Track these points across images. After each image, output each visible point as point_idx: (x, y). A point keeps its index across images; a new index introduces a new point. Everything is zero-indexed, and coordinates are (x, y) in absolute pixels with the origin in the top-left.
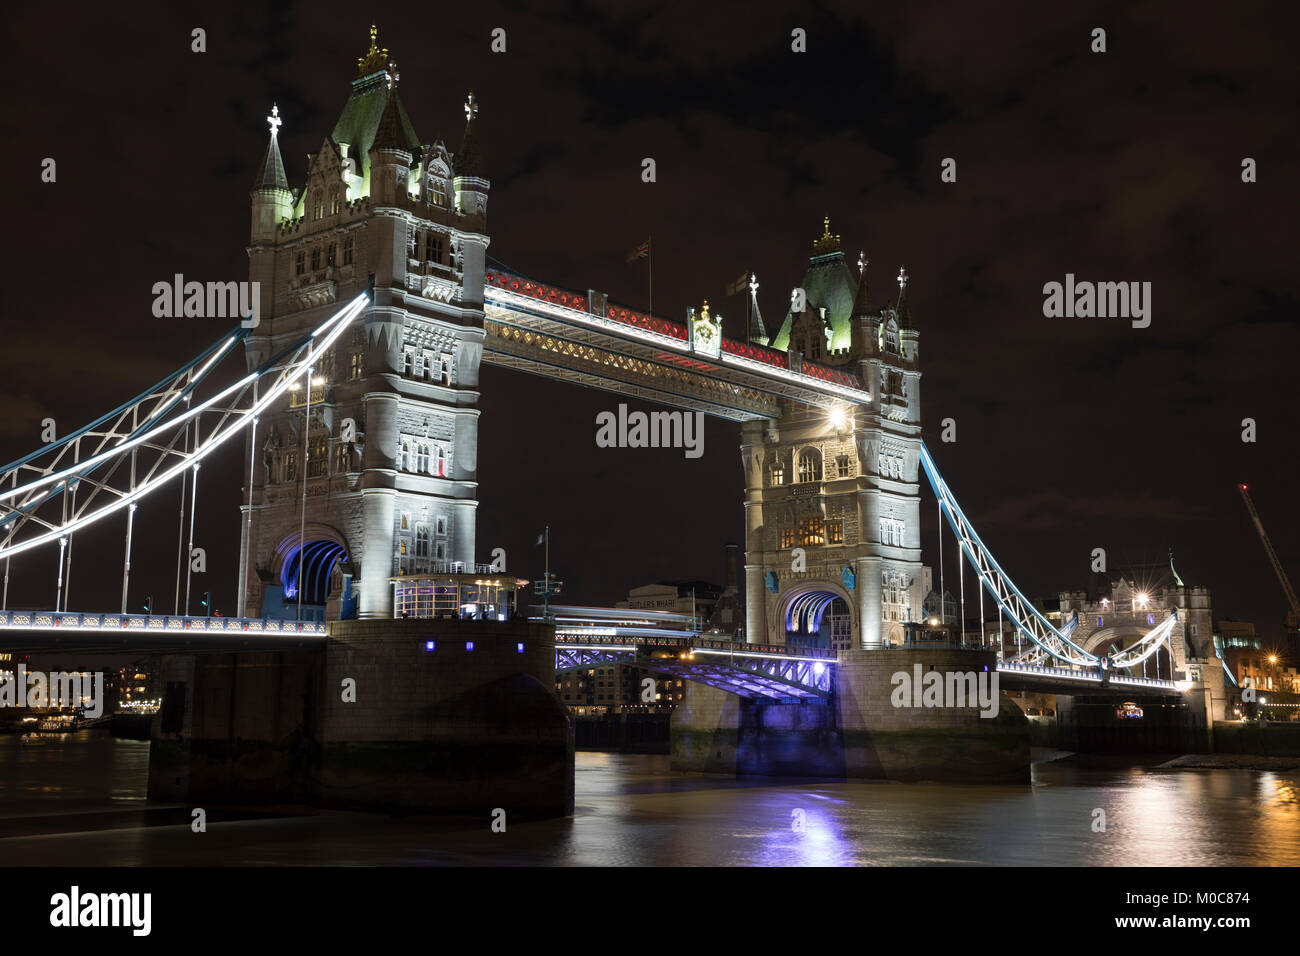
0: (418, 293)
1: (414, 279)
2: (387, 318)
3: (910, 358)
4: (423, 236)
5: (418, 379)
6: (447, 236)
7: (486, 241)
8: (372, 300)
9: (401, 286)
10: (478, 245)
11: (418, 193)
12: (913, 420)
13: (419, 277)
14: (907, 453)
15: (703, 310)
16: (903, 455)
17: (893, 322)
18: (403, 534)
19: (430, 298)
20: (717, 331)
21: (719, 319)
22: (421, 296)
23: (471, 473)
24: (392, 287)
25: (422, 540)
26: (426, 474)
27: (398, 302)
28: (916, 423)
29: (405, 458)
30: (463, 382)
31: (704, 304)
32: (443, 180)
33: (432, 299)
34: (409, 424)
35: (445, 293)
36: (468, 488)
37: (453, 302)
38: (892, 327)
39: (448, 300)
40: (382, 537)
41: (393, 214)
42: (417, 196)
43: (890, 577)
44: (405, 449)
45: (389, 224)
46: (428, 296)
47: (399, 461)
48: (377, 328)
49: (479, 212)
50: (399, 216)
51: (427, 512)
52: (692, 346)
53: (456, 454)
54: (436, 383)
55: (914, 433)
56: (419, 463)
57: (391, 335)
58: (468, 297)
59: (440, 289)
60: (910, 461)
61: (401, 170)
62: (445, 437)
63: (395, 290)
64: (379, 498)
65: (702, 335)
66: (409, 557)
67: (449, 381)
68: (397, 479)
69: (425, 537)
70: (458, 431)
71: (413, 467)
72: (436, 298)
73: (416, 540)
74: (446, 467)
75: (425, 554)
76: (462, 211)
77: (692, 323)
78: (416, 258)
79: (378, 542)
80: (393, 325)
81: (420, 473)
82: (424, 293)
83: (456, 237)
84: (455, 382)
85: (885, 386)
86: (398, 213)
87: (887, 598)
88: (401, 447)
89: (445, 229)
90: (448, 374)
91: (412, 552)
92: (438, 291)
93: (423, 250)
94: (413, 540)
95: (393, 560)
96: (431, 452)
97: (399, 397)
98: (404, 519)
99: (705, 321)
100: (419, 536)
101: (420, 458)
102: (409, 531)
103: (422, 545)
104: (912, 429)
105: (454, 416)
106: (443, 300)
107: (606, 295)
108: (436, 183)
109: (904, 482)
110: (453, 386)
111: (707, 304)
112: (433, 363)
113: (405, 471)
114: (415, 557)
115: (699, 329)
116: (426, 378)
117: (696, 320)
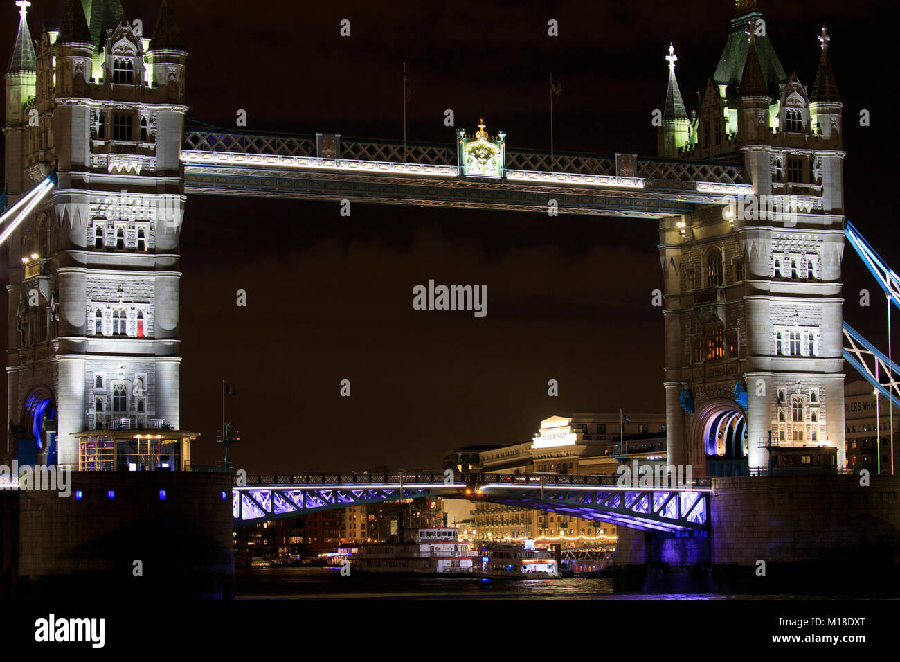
0: (104, 170)
1: (98, 159)
2: (68, 200)
3: (827, 134)
4: (108, 116)
5: (110, 249)
6: (136, 111)
7: (181, 109)
8: (56, 184)
9: (82, 168)
10: (172, 114)
11: (101, 77)
12: (830, 209)
13: (105, 156)
14: (823, 248)
15: (479, 129)
16: (817, 249)
17: (796, 96)
18: (97, 393)
19: (118, 173)
20: (498, 150)
21: (502, 136)
22: (107, 173)
23: (171, 331)
24: (71, 170)
25: (120, 397)
26: (123, 336)
27: (80, 184)
28: (834, 212)
29: (99, 324)
30: (160, 246)
31: (480, 123)
32: (131, 58)
33: (120, 173)
34: (101, 292)
35: (134, 166)
36: (167, 346)
37: (144, 173)
38: (797, 101)
39: (138, 171)
40: (71, 397)
41: (71, 103)
42: (101, 80)
43: (792, 392)
44: (99, 314)
45: (67, 113)
46: (115, 171)
47: (93, 328)
48: (61, 209)
49: (172, 82)
50: (77, 103)
51: (123, 371)
52: (462, 171)
53: (155, 315)
54: (132, 250)
55: (830, 223)
56: (116, 326)
57: (73, 214)
58: (161, 165)
59: (126, 165)
60: (827, 256)
61: (78, 61)
62: (143, 300)
63: (74, 174)
64: (67, 363)
65: (477, 157)
66: (104, 412)
67: (147, 246)
68: (90, 343)
69: (124, 393)
70: (157, 293)
71: (108, 329)
72: (124, 172)
73: (112, 397)
74: (145, 327)
75: (124, 408)
76: (154, 84)
77: (461, 146)
78: (101, 137)
79: (66, 402)
80: (74, 206)
81: (116, 336)
82: (110, 169)
83: (146, 110)
84: (153, 247)
85: (783, 174)
86: (76, 101)
87: (786, 416)
88: (94, 315)
89: (133, 105)
90: (146, 240)
91: (109, 409)
92: (125, 165)
93: (109, 130)
94: (108, 397)
95: (85, 418)
96: (128, 315)
97: (87, 270)
98: (99, 379)
99: (482, 140)
100: (116, 393)
101: (116, 322)
102: (105, 389)
103: (120, 401)
104: (827, 219)
105: (153, 279)
106: (133, 172)
107: (338, 136)
108: (123, 62)
109: (820, 281)
110: (151, 251)
111: (484, 123)
112: (126, 233)
113: (99, 335)
114: (111, 413)
115: (473, 151)
116: (120, 247)
117: (468, 141)
